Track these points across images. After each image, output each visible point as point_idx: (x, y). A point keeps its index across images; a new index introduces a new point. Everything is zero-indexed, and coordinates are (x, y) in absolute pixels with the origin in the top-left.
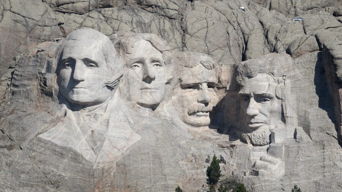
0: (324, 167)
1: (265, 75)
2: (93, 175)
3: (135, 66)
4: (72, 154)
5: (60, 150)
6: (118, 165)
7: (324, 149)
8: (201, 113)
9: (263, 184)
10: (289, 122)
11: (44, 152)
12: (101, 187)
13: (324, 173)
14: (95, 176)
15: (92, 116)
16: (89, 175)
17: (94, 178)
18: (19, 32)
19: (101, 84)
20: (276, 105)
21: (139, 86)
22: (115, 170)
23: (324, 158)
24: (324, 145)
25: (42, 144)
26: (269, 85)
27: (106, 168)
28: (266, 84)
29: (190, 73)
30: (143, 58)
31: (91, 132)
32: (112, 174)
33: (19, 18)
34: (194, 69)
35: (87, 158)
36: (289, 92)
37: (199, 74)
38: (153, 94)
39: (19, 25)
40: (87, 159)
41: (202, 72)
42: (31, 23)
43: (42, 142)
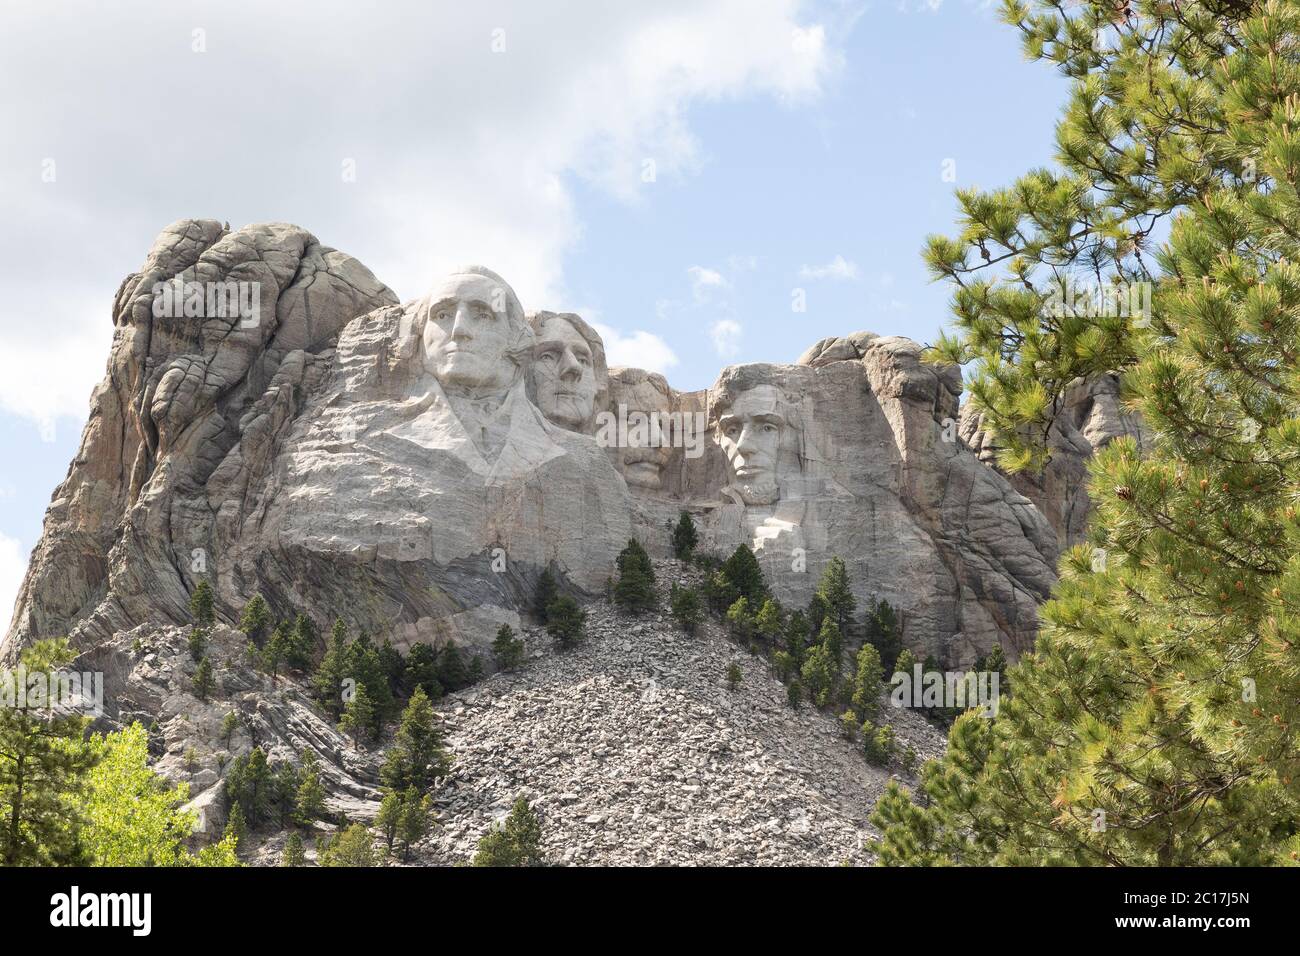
0: (875, 540)
1: (769, 388)
2: (486, 497)
3: (547, 356)
4: (446, 462)
5: (424, 455)
6: (529, 488)
7: (874, 510)
8: (646, 465)
9: (772, 560)
10: (809, 469)
11: (395, 458)
12: (498, 520)
13: (875, 550)
14: (489, 499)
15: (482, 406)
16: (479, 497)
17: (486, 504)
18: (341, 306)
19: (501, 350)
20: (787, 438)
21: (554, 388)
22: (523, 494)
23: (874, 526)
24: (874, 503)
25: (392, 445)
26: (777, 402)
27: (509, 487)
28: (773, 400)
29: (631, 393)
30: (562, 344)
31: (480, 430)
32: (519, 499)
33: (341, 283)
34: (637, 387)
35: (476, 469)
36: (811, 418)
37: (647, 397)
38: (576, 403)
39: (342, 294)
40: (474, 470)
41: (651, 395)
42: (360, 297)
43: (392, 442)
